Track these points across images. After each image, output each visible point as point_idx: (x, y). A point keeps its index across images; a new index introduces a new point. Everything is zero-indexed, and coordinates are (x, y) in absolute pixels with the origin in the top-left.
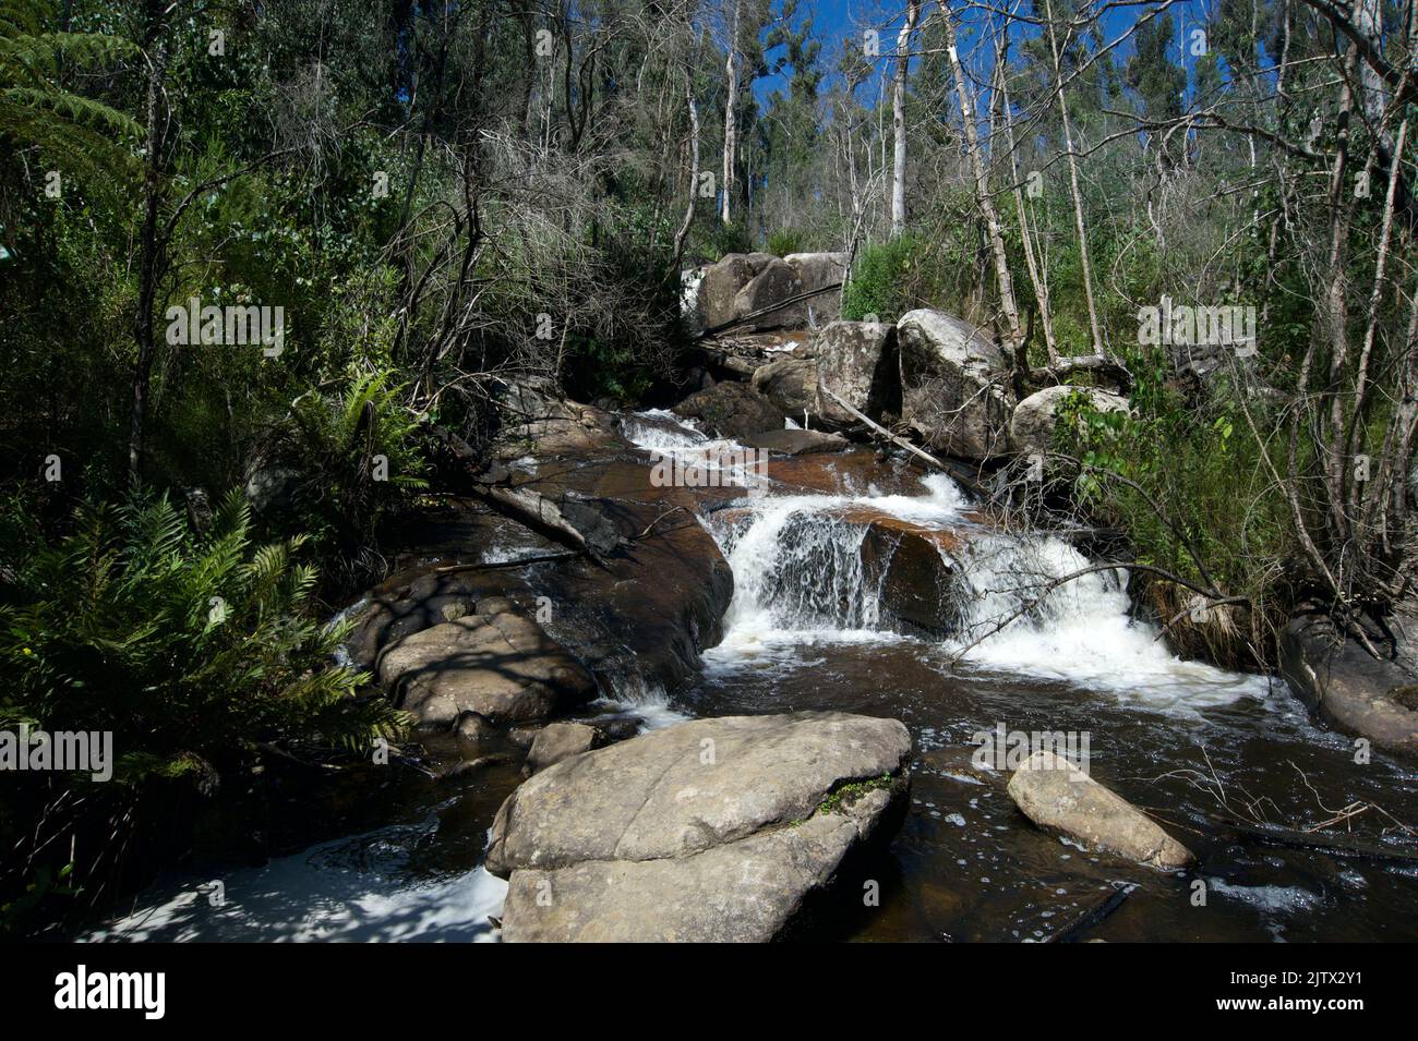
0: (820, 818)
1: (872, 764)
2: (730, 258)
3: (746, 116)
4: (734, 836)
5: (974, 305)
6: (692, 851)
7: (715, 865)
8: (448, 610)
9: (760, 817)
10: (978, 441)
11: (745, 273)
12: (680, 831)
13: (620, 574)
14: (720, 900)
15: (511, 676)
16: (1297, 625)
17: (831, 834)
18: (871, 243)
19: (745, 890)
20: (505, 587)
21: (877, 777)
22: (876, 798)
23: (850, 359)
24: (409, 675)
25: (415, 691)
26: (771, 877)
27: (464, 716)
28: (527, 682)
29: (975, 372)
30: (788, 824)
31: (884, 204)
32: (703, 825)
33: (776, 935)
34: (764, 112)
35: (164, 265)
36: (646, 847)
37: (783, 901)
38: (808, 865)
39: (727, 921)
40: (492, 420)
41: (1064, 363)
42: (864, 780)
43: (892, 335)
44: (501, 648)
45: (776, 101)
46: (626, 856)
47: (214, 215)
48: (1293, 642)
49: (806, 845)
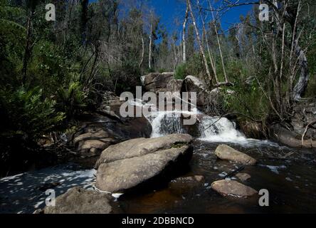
0: (173, 148)
1: (184, 140)
2: (150, 74)
3: (153, 47)
4: (152, 151)
5: (201, 74)
6: (142, 155)
7: (148, 156)
8: (89, 130)
9: (158, 147)
10: (203, 101)
11: (154, 76)
12: (140, 151)
13: (127, 125)
14: (149, 162)
15: (102, 141)
16: (272, 127)
17: (175, 152)
18: (179, 65)
19: (155, 160)
20: (102, 126)
21: (186, 143)
22: (185, 147)
23: (176, 87)
24: (79, 141)
25: (80, 144)
26: (161, 157)
27: (92, 147)
28: (105, 142)
29: (201, 87)
30: (165, 149)
31: (182, 57)
32: (145, 149)
33: (163, 170)
34: (157, 47)
35: (29, 55)
36: (131, 155)
37: (165, 162)
38: (170, 156)
39: (151, 166)
40: (101, 99)
41: (219, 83)
42: (182, 143)
43: (184, 81)
44: (101, 137)
45: (160, 45)
46: (127, 157)
47: (42, 51)
48: (272, 130)
49: (169, 153)
